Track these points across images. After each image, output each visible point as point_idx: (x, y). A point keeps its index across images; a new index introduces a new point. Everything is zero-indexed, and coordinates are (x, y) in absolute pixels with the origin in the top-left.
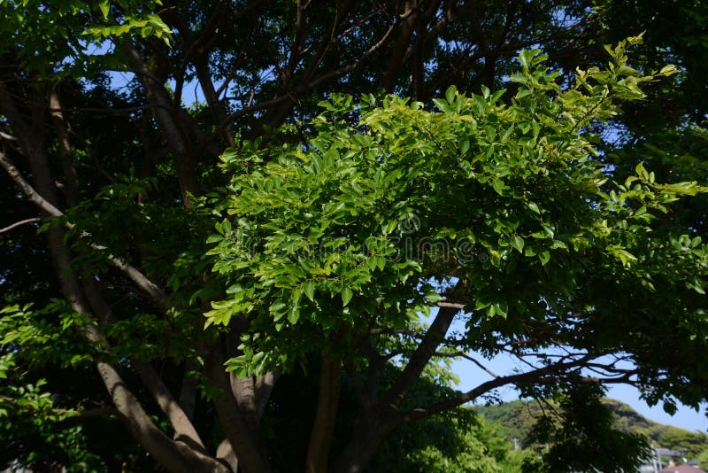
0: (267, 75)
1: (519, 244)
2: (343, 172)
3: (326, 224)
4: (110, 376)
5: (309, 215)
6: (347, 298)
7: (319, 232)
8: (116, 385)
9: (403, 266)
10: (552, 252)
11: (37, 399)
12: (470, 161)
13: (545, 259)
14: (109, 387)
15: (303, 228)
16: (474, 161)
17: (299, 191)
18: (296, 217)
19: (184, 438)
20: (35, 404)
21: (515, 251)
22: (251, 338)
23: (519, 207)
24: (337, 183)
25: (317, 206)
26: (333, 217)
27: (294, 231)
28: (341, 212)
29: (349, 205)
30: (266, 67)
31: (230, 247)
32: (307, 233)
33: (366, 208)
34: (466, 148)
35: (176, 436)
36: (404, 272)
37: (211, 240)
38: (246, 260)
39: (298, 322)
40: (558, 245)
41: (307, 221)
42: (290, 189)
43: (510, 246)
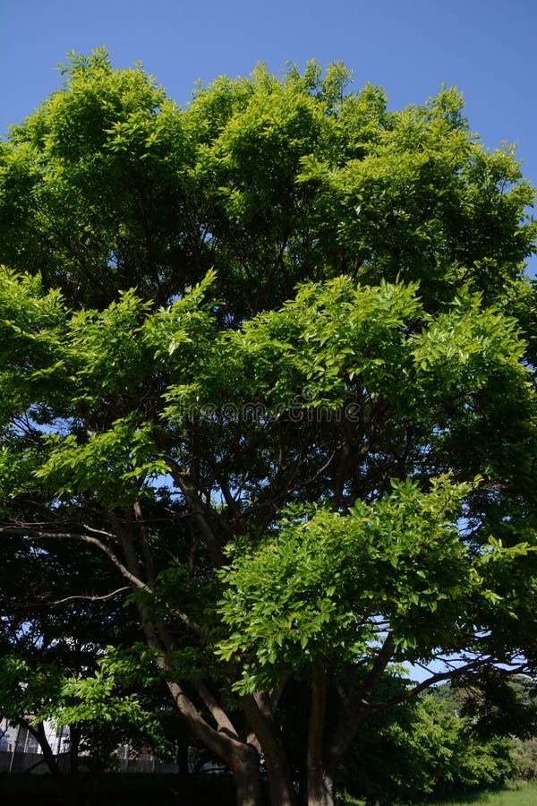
0: (265, 482)
1: (415, 599)
2: (300, 556)
3: (289, 592)
4: (175, 689)
5: (279, 587)
6: (304, 643)
7: (284, 599)
8: (178, 695)
9: (343, 617)
10: (439, 602)
11: (130, 705)
12: (375, 547)
13: (434, 608)
14: (175, 695)
15: (274, 597)
16: (378, 547)
17: (271, 572)
18: (270, 590)
19: (224, 730)
20: (129, 709)
21: (413, 604)
22: (250, 667)
23: (412, 575)
24: (296, 564)
25: (284, 580)
26: (295, 586)
27: (270, 598)
28: (299, 583)
29: (303, 579)
30: (263, 478)
31: (232, 607)
32: (277, 601)
33: (314, 580)
34: (372, 538)
35: (219, 729)
36: (344, 621)
37: (220, 603)
38: (242, 616)
39: (276, 662)
40: (442, 597)
41: (278, 591)
42: (265, 572)
43: (408, 602)
